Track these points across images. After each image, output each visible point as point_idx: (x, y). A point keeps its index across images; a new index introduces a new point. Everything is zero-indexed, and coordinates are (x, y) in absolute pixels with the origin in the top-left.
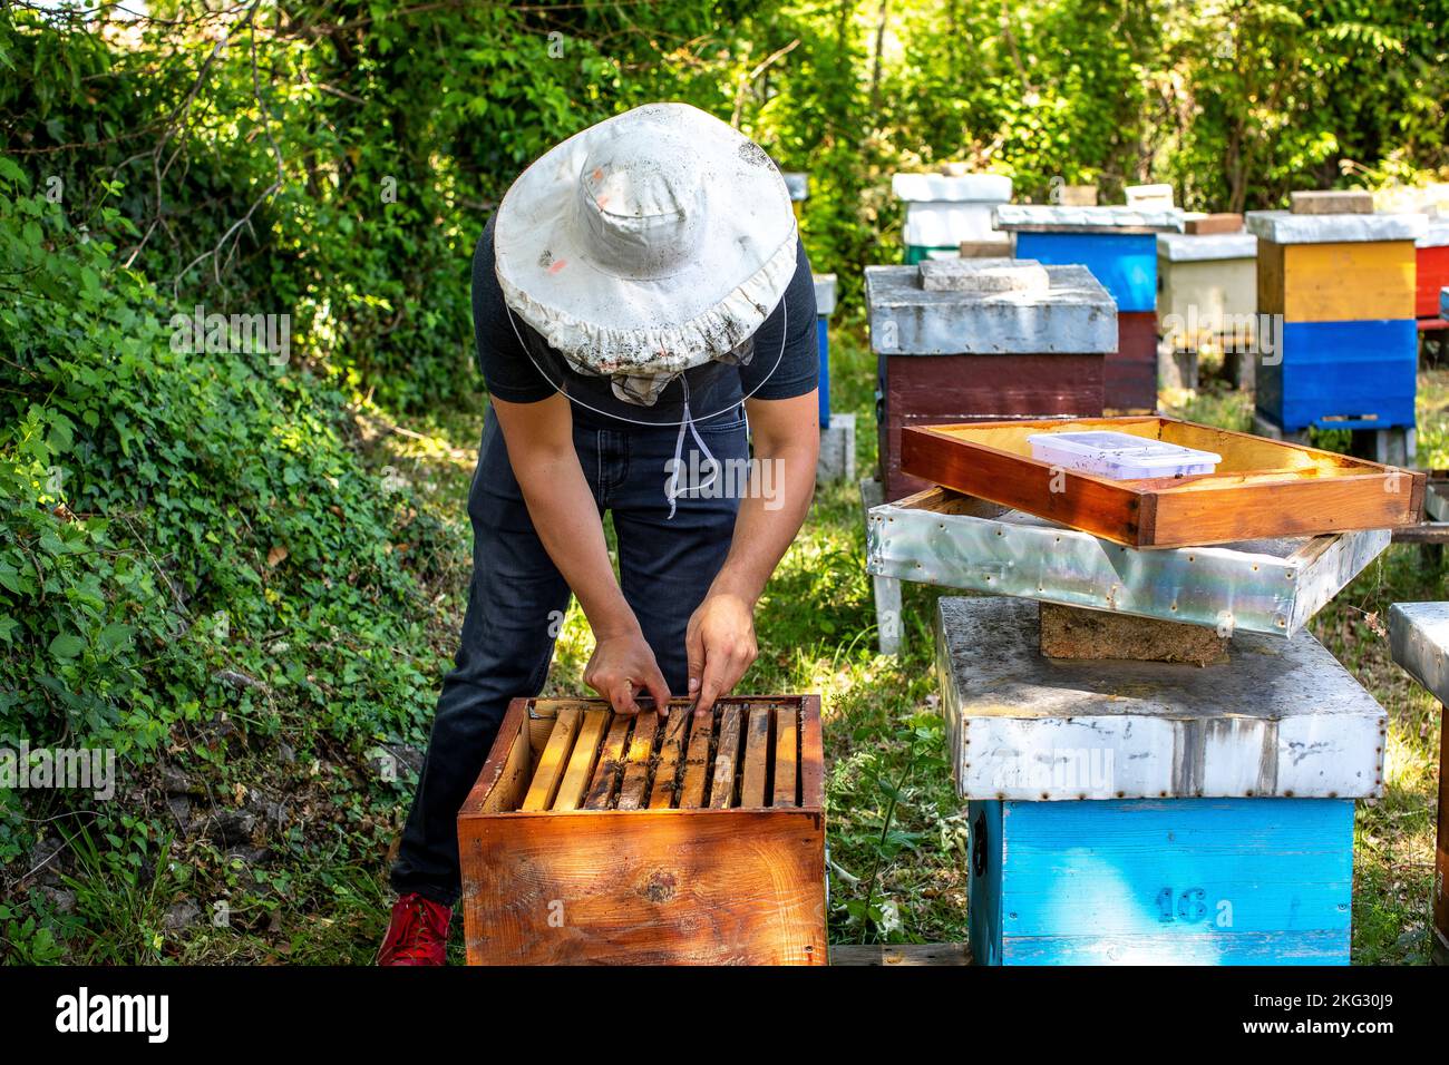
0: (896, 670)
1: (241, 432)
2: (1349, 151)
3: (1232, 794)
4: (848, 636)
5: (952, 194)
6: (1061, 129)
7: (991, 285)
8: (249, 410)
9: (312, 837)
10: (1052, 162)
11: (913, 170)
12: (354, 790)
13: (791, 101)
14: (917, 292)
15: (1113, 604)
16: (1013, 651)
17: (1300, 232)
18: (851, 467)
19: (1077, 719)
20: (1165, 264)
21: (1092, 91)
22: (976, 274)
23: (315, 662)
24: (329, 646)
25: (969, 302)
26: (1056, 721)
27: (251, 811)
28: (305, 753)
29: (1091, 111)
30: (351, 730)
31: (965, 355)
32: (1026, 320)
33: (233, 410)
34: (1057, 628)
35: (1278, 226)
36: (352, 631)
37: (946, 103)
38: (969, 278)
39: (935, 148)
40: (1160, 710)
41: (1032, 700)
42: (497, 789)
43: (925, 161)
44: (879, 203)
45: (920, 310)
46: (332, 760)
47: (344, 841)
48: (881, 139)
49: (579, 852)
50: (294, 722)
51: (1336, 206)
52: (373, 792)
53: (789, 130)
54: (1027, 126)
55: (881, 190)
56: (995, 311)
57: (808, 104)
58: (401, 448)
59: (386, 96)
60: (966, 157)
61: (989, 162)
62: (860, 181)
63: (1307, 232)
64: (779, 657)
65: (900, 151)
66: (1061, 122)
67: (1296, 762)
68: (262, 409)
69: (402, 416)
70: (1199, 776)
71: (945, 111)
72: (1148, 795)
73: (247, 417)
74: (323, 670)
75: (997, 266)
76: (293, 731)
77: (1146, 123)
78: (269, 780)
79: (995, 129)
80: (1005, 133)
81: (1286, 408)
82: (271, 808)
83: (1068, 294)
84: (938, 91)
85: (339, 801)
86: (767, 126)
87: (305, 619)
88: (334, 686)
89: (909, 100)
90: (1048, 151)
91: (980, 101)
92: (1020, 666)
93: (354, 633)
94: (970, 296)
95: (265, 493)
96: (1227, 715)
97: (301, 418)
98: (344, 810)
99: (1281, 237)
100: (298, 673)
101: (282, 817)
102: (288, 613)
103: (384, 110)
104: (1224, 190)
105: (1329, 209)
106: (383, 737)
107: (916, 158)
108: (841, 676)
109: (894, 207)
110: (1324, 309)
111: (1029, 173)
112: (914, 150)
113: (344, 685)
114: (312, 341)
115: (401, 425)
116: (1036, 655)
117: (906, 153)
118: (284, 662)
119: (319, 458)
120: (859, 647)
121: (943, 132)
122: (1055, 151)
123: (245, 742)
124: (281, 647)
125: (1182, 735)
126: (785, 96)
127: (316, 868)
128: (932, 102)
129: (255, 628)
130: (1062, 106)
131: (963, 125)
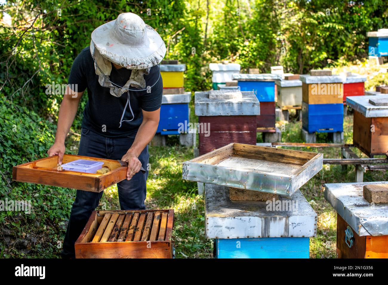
0: (202, 199)
1: (27, 137)
2: (330, 57)
3: (277, 237)
4: (190, 190)
5: (224, 69)
6: (254, 51)
7: (227, 97)
8: (30, 131)
9: (43, 246)
10: (252, 60)
11: (214, 62)
12: (55, 233)
13: (183, 44)
14: (207, 99)
15: (245, 187)
16: (222, 198)
17: (312, 81)
18: (195, 143)
19: (236, 217)
20: (280, 88)
21: (262, 41)
22: (223, 94)
23: (46, 199)
24: (50, 195)
25: (220, 102)
26: (231, 218)
27: (27, 240)
28: (42, 224)
29: (262, 46)
30: (55, 217)
31: (219, 116)
32: (235, 106)
33: (26, 131)
34: (233, 192)
35: (307, 79)
36: (56, 190)
37: (224, 44)
38: (221, 95)
39: (221, 56)
40: (258, 215)
41: (225, 212)
42: (86, 236)
43: (218, 60)
44: (206, 71)
45: (208, 104)
46: (50, 225)
47: (52, 247)
48: (206, 53)
49: (107, 253)
50: (39, 215)
51: (322, 74)
52: (60, 234)
53: (182, 52)
54: (245, 50)
55: (207, 67)
56: (227, 104)
57: (187, 45)
58: (75, 138)
59: (71, 45)
60: (229, 58)
61: (235, 60)
62: (201, 65)
63: (314, 80)
64: (172, 196)
65: (212, 57)
66: (254, 49)
67: (293, 228)
68: (34, 130)
69: (76, 130)
70: (269, 232)
71: (224, 47)
72: (255, 237)
73: (30, 133)
74: (48, 201)
75: (229, 92)
76: (39, 218)
77: (277, 49)
78: (32, 231)
79: (237, 51)
80: (240, 52)
81: (309, 127)
82: (32, 239)
83: (247, 99)
84: (222, 41)
85: (51, 237)
86: (176, 50)
87: (44, 187)
88: (51, 205)
89: (214, 44)
90: (251, 57)
91: (233, 44)
92: (223, 203)
93: (57, 191)
94: (221, 100)
95: (33, 153)
96: (275, 216)
97: (45, 133)
98: (52, 239)
99: (308, 82)
100: (41, 202)
101: (35, 241)
102: (39, 186)
103: (71, 49)
104: (298, 67)
105: (320, 74)
106: (64, 219)
107: (216, 59)
108: (188, 201)
109: (210, 72)
110: (319, 101)
111: (246, 63)
112: (216, 57)
113: (53, 205)
114: (52, 110)
115: (76, 132)
116: (228, 200)
117: (213, 58)
118: (37, 199)
119: (49, 144)
120: (193, 193)
121: (223, 52)
122: (253, 57)
123: (26, 221)
124: (37, 195)
125: (264, 221)
126: (181, 42)
127: (44, 255)
128: (220, 44)
129: (30, 190)
130: (254, 45)
131: (229, 50)
